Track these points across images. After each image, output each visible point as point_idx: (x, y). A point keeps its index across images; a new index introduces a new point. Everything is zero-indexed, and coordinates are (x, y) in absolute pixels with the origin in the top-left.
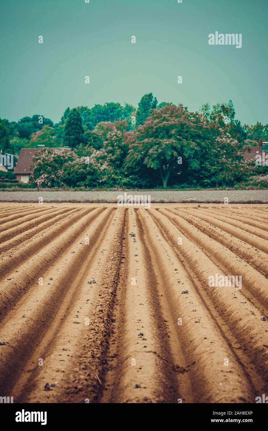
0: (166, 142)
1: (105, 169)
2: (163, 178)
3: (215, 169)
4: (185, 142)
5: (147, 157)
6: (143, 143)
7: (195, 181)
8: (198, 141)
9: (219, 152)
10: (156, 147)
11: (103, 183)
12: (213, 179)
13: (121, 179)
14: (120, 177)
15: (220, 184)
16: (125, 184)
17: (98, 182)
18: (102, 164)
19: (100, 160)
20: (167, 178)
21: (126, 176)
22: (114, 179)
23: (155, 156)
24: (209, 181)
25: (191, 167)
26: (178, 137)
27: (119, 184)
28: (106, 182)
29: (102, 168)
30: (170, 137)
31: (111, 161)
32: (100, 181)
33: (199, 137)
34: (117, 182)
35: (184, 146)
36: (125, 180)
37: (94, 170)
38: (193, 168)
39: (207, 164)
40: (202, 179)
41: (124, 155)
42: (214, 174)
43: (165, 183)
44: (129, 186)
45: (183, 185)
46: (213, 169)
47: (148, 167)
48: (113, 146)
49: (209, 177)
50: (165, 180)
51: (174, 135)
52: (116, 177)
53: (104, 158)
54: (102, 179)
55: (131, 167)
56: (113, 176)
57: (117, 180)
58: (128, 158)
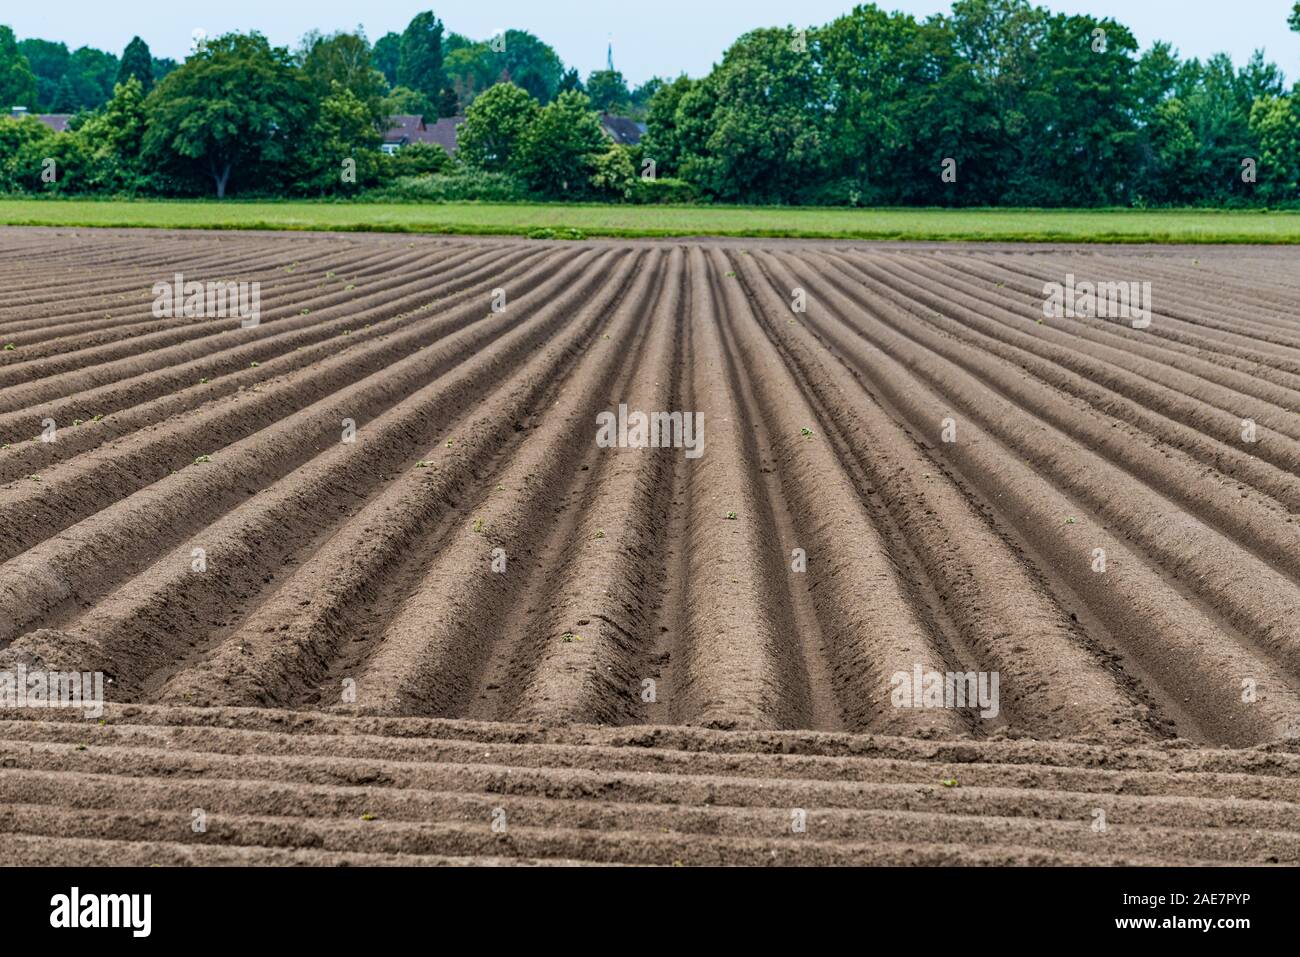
0: (215, 105)
1: (103, 158)
2: (216, 177)
3: (318, 162)
4: (253, 106)
5: (180, 136)
6: (173, 106)
7: (281, 185)
8: (281, 104)
9: (327, 128)
10: (194, 116)
11: (96, 187)
12: (316, 181)
13: (133, 178)
14: (133, 174)
15: (329, 192)
16: (140, 189)
17: (87, 184)
18: (97, 148)
19: (96, 140)
20: (226, 176)
21: (146, 172)
22: (119, 179)
23: (194, 130)
24: (306, 185)
25: (265, 156)
26: (240, 96)
27: (128, 188)
28: (105, 183)
29: (97, 156)
30: (225, 95)
31: (118, 141)
32: (91, 182)
33: (284, 95)
34: (126, 184)
35: (252, 114)
36: (142, 181)
37: (83, 161)
38: (268, 158)
39: (304, 153)
40: (294, 180)
41: (142, 129)
42: (318, 172)
43: (221, 188)
44: (149, 192)
45: (256, 193)
46: (315, 162)
47: (181, 153)
48: (122, 110)
49: (308, 177)
50: (221, 179)
51: (231, 91)
52: (124, 174)
53: (104, 135)
54: (94, 177)
55: (153, 156)
56: (117, 171)
57: (126, 179)
58: (147, 136)
